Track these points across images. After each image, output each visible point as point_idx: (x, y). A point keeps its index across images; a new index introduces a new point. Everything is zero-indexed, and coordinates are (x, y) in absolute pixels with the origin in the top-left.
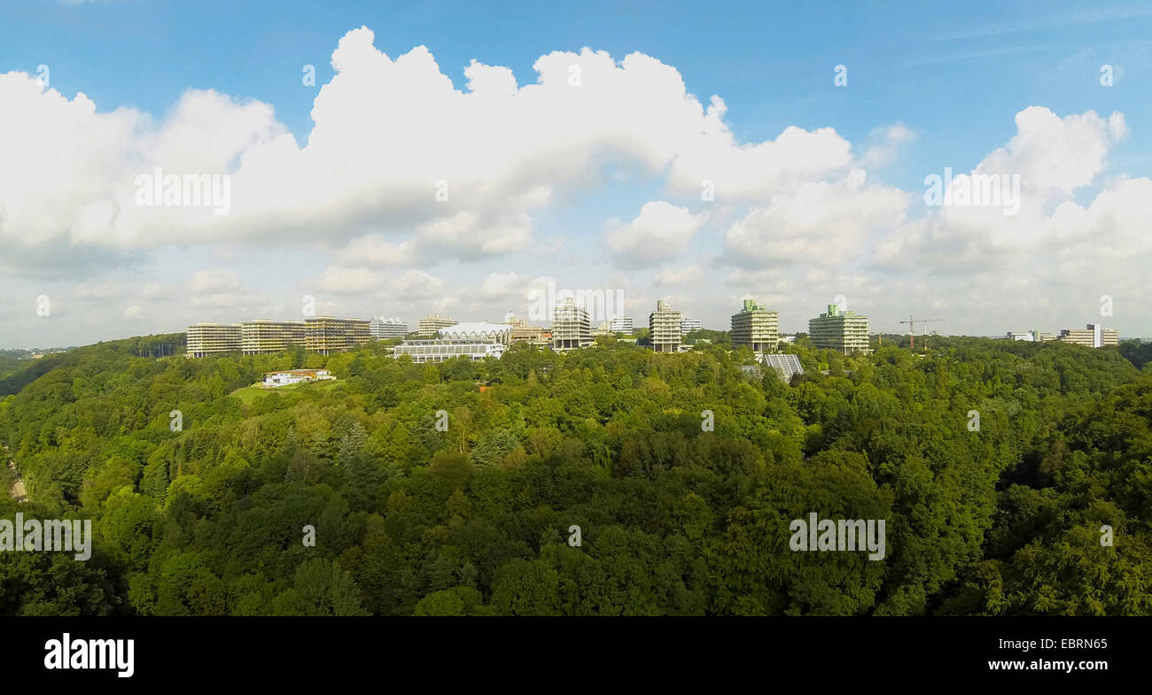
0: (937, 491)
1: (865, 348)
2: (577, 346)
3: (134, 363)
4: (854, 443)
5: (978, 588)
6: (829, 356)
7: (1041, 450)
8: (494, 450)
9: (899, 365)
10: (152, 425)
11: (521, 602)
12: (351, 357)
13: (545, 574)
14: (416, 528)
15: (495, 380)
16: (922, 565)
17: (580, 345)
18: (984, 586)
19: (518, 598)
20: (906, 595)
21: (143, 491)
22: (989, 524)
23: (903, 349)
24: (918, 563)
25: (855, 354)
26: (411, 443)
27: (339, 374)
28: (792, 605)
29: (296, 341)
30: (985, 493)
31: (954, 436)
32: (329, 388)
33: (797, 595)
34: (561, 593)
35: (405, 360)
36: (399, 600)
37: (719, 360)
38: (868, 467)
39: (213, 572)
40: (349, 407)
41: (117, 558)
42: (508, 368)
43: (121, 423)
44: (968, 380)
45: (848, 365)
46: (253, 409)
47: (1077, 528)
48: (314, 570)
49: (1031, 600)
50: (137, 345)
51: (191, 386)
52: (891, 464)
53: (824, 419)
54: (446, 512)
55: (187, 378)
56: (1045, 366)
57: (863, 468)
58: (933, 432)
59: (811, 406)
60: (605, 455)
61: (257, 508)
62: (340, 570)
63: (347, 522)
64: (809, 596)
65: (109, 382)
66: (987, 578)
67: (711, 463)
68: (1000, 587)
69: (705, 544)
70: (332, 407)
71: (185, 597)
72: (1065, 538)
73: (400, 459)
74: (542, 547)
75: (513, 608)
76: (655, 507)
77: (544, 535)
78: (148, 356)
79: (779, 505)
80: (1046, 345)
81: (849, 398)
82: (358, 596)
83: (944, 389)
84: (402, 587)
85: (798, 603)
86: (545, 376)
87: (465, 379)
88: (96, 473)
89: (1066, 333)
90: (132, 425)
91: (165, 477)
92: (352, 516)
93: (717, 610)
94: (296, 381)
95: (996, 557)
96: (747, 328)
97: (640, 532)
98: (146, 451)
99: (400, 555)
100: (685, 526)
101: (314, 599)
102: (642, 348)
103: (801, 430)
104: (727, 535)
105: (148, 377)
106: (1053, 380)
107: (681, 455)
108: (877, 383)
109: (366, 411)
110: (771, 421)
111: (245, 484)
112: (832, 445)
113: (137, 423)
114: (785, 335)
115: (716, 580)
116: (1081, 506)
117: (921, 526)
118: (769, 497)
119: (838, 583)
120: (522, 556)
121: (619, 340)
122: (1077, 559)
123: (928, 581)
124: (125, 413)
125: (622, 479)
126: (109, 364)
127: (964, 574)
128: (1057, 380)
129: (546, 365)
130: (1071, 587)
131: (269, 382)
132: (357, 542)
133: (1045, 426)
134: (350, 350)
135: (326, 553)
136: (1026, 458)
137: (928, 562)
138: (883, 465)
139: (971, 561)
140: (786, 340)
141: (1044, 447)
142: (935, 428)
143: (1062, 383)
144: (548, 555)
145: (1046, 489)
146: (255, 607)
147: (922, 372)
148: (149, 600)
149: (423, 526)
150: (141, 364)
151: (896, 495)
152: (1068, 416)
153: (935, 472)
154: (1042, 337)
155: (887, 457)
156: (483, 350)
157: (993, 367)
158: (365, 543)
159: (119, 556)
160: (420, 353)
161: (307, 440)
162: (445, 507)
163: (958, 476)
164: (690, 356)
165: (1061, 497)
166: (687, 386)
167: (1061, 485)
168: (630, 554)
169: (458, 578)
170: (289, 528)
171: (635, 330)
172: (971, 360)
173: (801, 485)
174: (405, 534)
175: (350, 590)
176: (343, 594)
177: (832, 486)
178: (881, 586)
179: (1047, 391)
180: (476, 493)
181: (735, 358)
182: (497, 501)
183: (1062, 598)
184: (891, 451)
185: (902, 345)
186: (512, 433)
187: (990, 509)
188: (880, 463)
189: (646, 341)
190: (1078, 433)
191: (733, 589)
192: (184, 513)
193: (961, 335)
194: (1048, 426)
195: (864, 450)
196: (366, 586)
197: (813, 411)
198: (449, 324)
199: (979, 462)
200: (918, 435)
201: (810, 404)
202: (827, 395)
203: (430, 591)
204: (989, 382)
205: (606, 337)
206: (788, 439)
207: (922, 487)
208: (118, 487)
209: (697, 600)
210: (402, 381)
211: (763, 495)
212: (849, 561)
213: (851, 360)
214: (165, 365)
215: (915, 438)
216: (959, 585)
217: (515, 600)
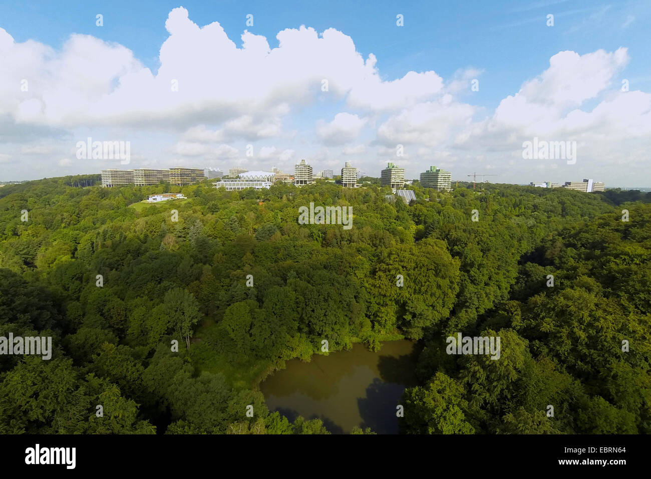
0: (484, 262)
1: (449, 188)
2: (306, 184)
3: (68, 189)
4: (441, 236)
5: (507, 314)
6: (429, 191)
7: (546, 246)
8: (266, 233)
9: (466, 197)
10: (82, 223)
11: (277, 307)
12: (195, 187)
13: (289, 294)
14: (227, 271)
15: (267, 199)
16: (475, 299)
17: (308, 183)
18: (511, 315)
19: (276, 305)
20: (467, 314)
21: (77, 257)
22: (513, 282)
23: (469, 189)
24: (473, 298)
25: (443, 191)
26: (226, 230)
27: (188, 196)
28: (407, 313)
29: (165, 179)
30: (511, 265)
31: (495, 235)
32: (183, 203)
33: (410, 309)
34: (297, 303)
35: (222, 189)
36: (218, 307)
37: (375, 192)
38: (447, 248)
39: (119, 298)
40: (194, 213)
41: (60, 295)
42: (273, 194)
43: (62, 222)
44: (505, 207)
45: (439, 197)
46: (142, 214)
47: (569, 290)
48: (175, 294)
49: (538, 325)
50: (70, 180)
51: (105, 202)
52: (459, 247)
53: (425, 223)
54: (242, 263)
55: (102, 198)
56: (552, 200)
57: (445, 248)
58: (483, 232)
59: (419, 216)
60: (319, 237)
61: (145, 264)
62: (188, 293)
63: (193, 269)
64: (416, 310)
65: (52, 200)
66: (511, 310)
67: (369, 242)
68: (520, 316)
69: (365, 281)
70: (185, 212)
71: (102, 312)
72: (560, 295)
73: (220, 237)
74: (288, 280)
75: (274, 310)
76: (342, 262)
77: (289, 274)
78: (77, 186)
79: (402, 264)
80: (555, 190)
81: (439, 213)
82: (197, 306)
83: (490, 211)
84: (220, 301)
85: (411, 313)
86: (291, 198)
87: (252, 198)
88: (46, 249)
89: (569, 183)
90: (69, 223)
91: (91, 249)
92: (195, 266)
93: (370, 314)
94: (165, 199)
95: (517, 299)
96: (389, 177)
97: (334, 274)
98: (79, 236)
99: (219, 285)
100: (356, 272)
101: (174, 309)
102: (337, 185)
103: (414, 228)
104: (376, 277)
105: (78, 198)
106: (557, 209)
107: (355, 238)
108: (454, 206)
109: (202, 214)
110: (399, 222)
111: (138, 252)
112: (429, 236)
113: (72, 222)
114: (407, 181)
115: (370, 299)
116: (571, 278)
117: (475, 279)
118: (397, 260)
119: (430, 304)
120: (278, 285)
121: (326, 181)
122: (568, 306)
123: (478, 308)
124: (65, 216)
125: (326, 248)
126: (52, 190)
127: (498, 306)
128: (560, 209)
129: (291, 193)
130: (563, 321)
131: (151, 200)
132: (197, 279)
133: (550, 233)
134: (194, 184)
135: (181, 285)
136: (537, 249)
137: (478, 298)
138: (456, 247)
139: (502, 300)
140: (408, 183)
141: (548, 244)
142: (485, 230)
143: (563, 211)
144: (291, 284)
145: (548, 267)
146: (142, 314)
147: (479, 202)
148: (80, 315)
149: (231, 270)
150: (73, 191)
151: (462, 263)
152: (565, 229)
153: (483, 252)
154: (552, 186)
155: (458, 243)
156: (261, 185)
157: (520, 201)
158: (201, 279)
159: (61, 293)
160: (229, 186)
161: (172, 229)
162: (242, 261)
163: (496, 256)
164: (361, 190)
165: (558, 272)
166: (359, 204)
167: (558, 265)
168: (330, 284)
169: (247, 295)
170: (162, 273)
171: (334, 176)
172: (507, 196)
173: (413, 254)
174: (222, 274)
175: (193, 303)
176: (189, 305)
177: (428, 255)
178: (453, 308)
179: (553, 214)
180: (257, 254)
181: (382, 191)
182: (267, 258)
183: (558, 326)
184: (460, 240)
185: (468, 188)
186: (275, 225)
187: (514, 273)
188: (454, 246)
189: (339, 182)
190: (571, 239)
191: (379, 304)
192: (102, 268)
193: (502, 183)
194: (552, 233)
195: (445, 239)
196: (201, 300)
197: (420, 218)
198: (244, 172)
199: (509, 249)
200: (475, 233)
201: (419, 215)
202: (428, 211)
203: (234, 302)
204: (517, 208)
205: (320, 179)
206: (407, 232)
207: (476, 260)
208: (61, 256)
209: (361, 308)
210: (221, 199)
211: (394, 259)
212: (437, 294)
213: (441, 194)
214: (89, 191)
215: (474, 235)
216: (496, 311)
217: (274, 306)
